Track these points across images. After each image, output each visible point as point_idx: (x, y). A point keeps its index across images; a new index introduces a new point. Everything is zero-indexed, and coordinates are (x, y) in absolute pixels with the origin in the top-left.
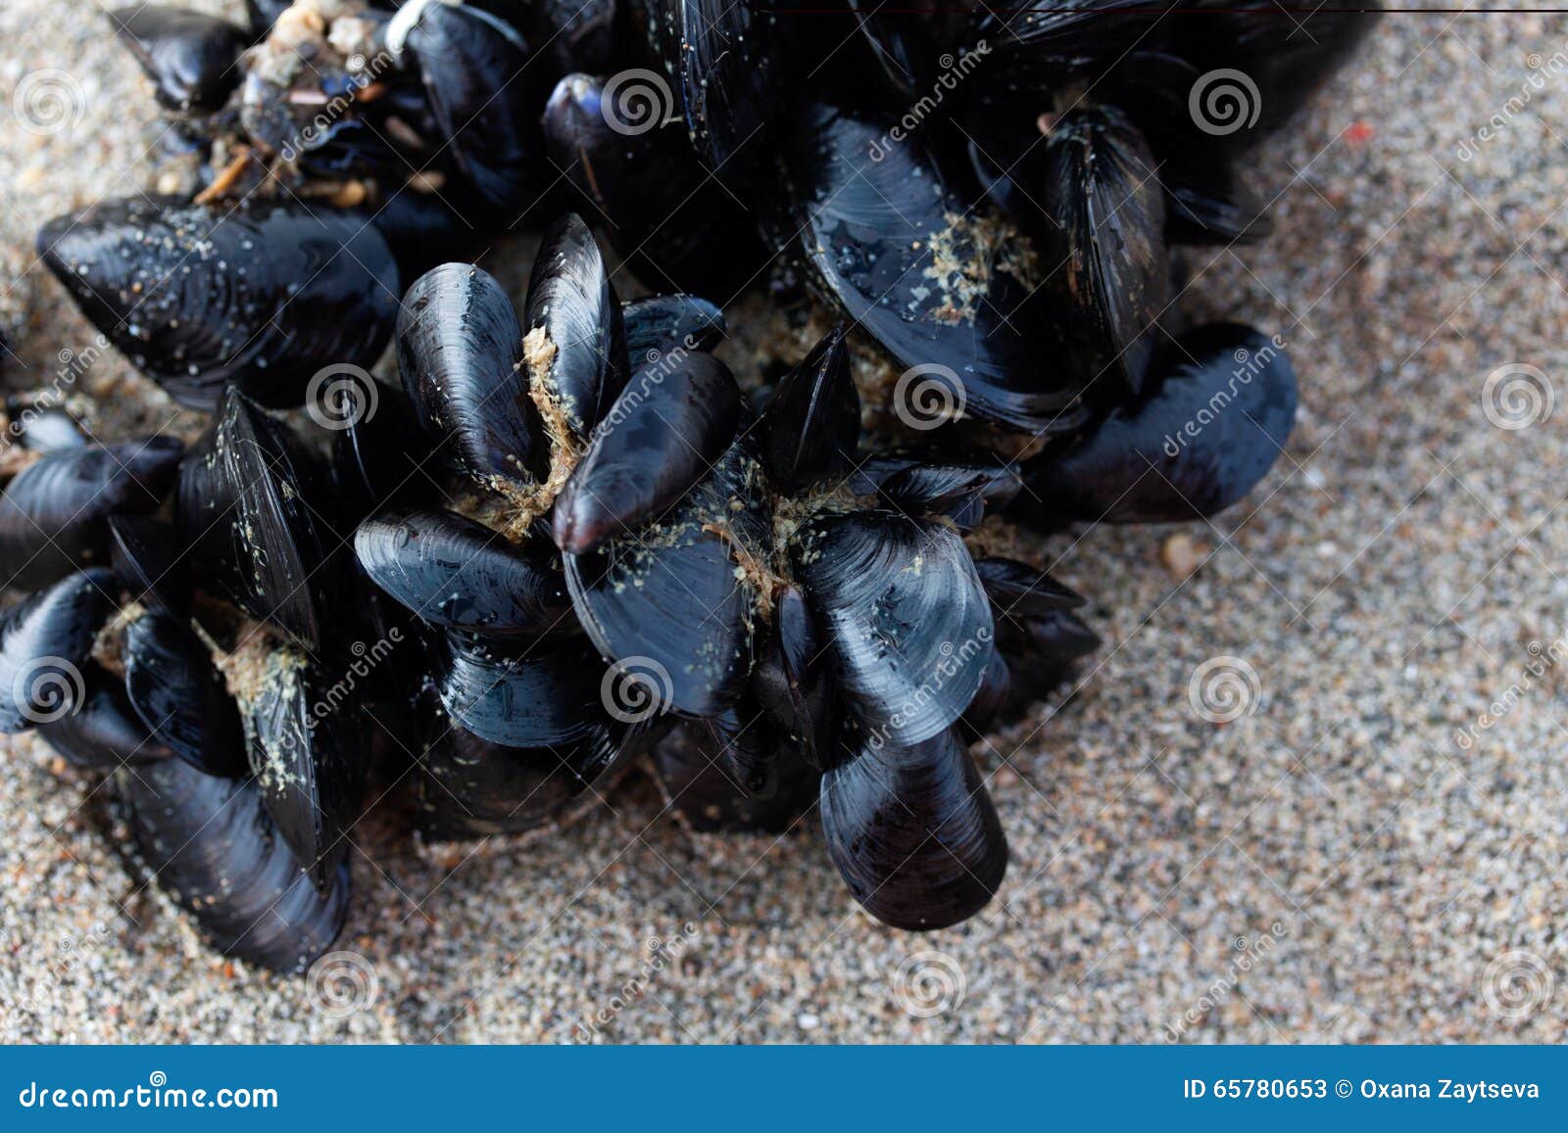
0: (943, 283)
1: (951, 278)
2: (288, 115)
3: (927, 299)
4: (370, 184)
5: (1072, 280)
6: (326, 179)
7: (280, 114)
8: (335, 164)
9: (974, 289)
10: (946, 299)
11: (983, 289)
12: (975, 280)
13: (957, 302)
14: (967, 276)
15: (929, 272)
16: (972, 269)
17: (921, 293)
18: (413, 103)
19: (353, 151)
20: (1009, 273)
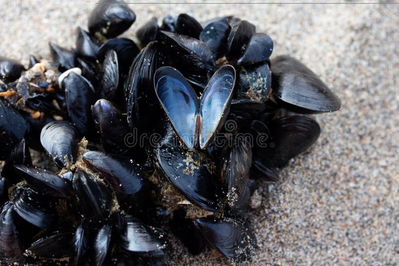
0: (187, 164)
1: (190, 163)
2: (28, 88)
3: (182, 167)
4: (42, 113)
5: (222, 173)
6: (32, 109)
7: (26, 87)
8: (35, 105)
9: (195, 167)
10: (187, 168)
11: (198, 168)
12: (196, 166)
13: (190, 169)
14: (194, 164)
15: (184, 161)
16: (196, 163)
17: (181, 165)
18: (62, 98)
19: (41, 102)
20: (206, 167)
